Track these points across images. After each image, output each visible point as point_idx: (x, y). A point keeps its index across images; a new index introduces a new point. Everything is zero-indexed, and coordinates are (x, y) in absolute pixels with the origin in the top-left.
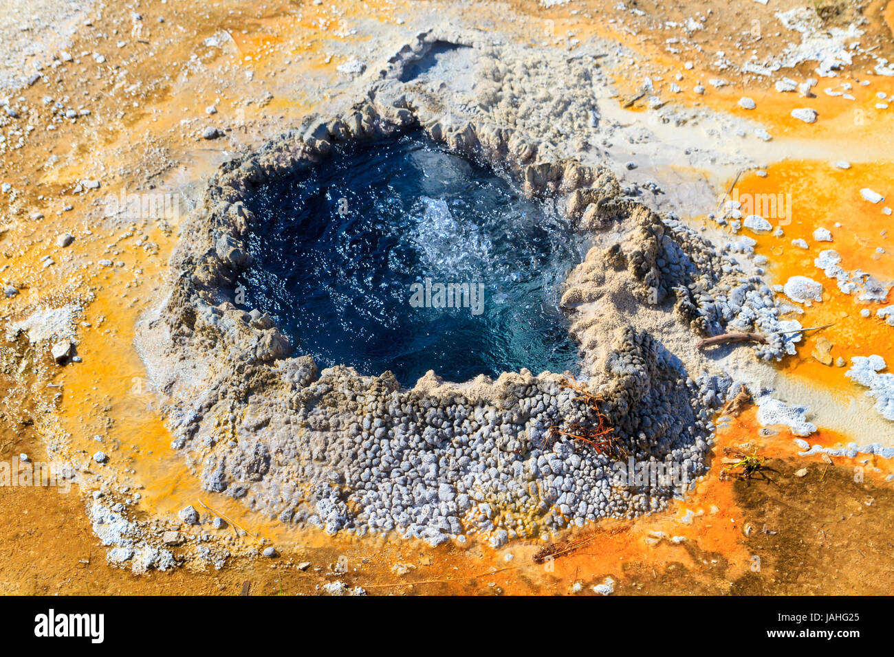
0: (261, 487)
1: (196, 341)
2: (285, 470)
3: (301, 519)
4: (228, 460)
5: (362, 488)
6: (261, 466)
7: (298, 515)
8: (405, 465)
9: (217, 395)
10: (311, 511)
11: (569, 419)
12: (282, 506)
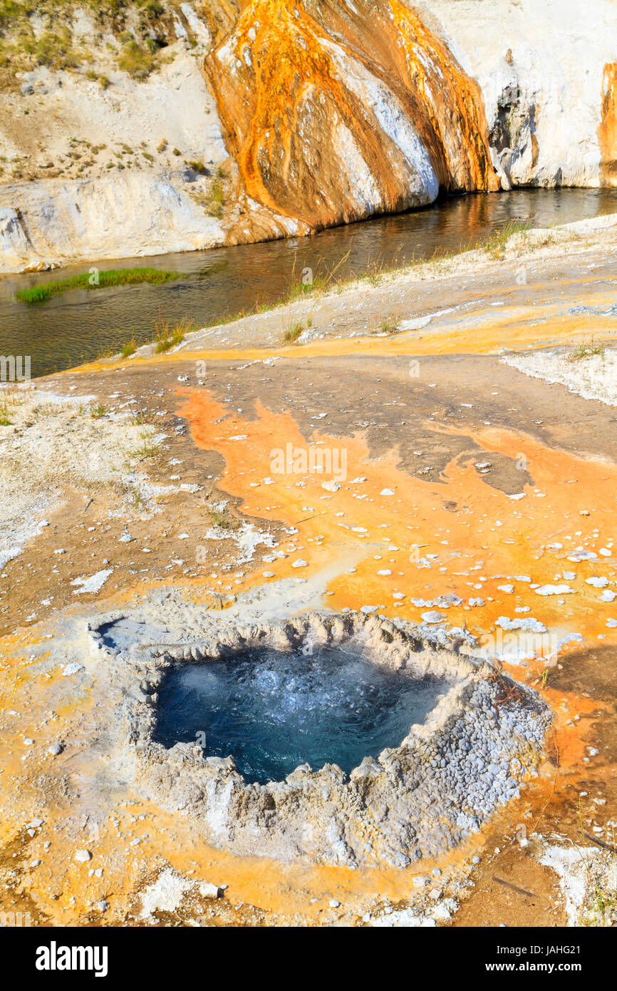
0: (422, 843)
1: (281, 814)
2: (424, 823)
3: (460, 839)
4: (391, 845)
5: (463, 799)
6: (412, 832)
7: (457, 838)
8: (467, 771)
9: (341, 822)
10: (459, 830)
11: (493, 696)
12: (445, 840)
